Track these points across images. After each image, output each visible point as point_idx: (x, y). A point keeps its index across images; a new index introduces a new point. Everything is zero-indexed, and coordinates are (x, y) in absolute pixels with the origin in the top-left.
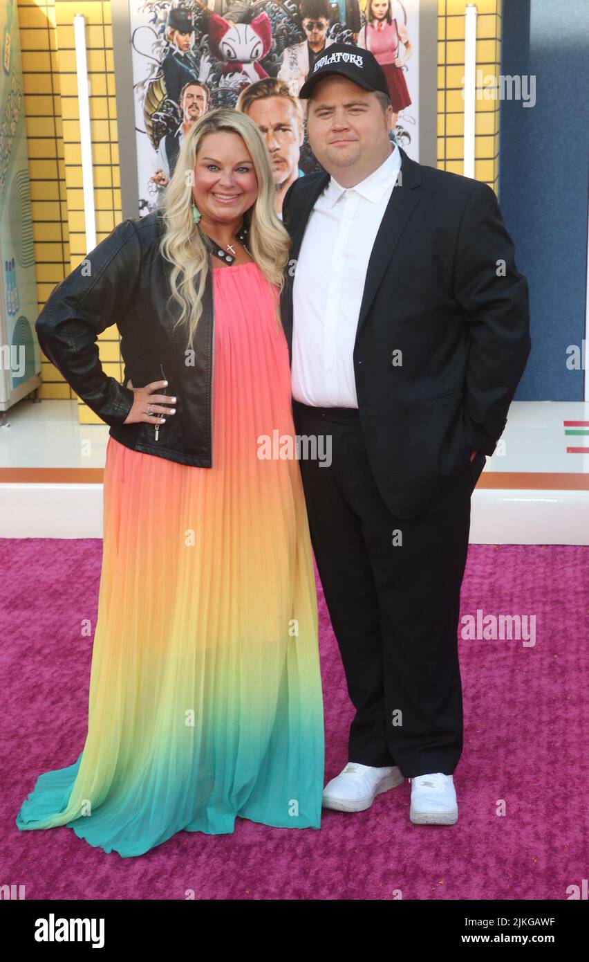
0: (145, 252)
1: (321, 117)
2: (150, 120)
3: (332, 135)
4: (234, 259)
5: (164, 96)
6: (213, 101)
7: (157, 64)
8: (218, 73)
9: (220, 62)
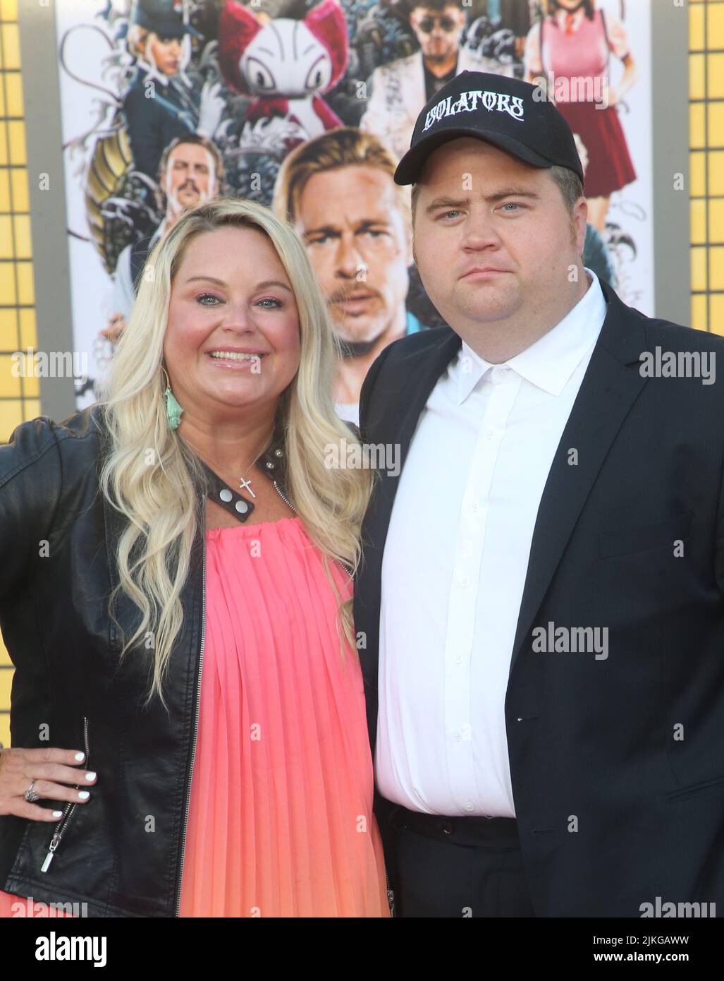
0: (69, 487)
1: (441, 221)
2: (98, 214)
3: (464, 257)
4: (251, 508)
5: (127, 164)
6: (229, 175)
7: (111, 100)
8: (239, 119)
9: (241, 98)
